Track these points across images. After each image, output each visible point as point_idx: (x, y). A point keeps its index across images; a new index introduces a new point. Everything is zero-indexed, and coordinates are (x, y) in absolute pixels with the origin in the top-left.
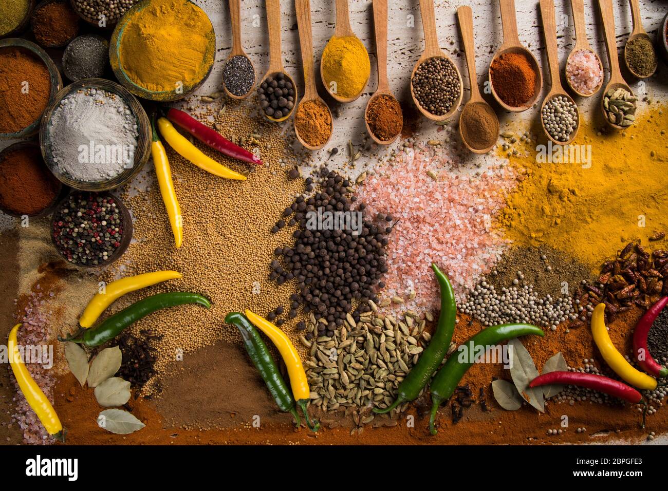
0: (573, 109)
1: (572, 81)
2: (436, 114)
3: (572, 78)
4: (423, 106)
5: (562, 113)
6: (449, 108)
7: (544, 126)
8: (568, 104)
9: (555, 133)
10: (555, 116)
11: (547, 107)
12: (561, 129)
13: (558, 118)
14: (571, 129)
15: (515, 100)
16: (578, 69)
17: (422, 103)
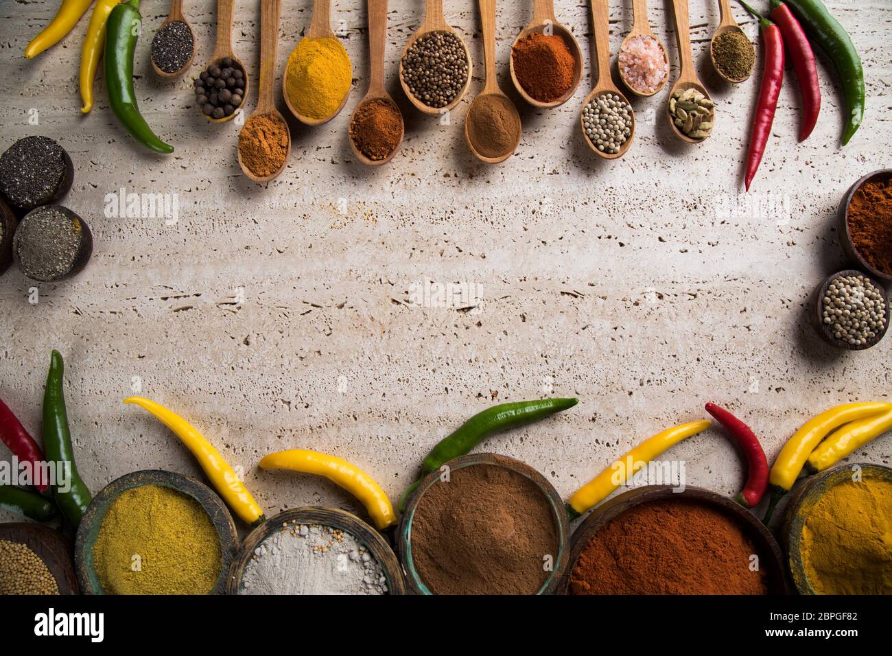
0: (626, 111)
1: (625, 73)
2: (432, 106)
3: (626, 69)
4: (414, 93)
5: (609, 114)
6: (451, 98)
7: (584, 130)
8: (620, 104)
9: (600, 141)
10: (600, 118)
11: (590, 106)
12: (607, 135)
13: (604, 121)
14: (622, 137)
15: (544, 92)
16: (634, 57)
17: (413, 89)
